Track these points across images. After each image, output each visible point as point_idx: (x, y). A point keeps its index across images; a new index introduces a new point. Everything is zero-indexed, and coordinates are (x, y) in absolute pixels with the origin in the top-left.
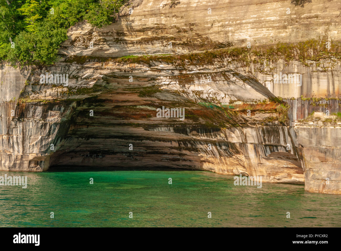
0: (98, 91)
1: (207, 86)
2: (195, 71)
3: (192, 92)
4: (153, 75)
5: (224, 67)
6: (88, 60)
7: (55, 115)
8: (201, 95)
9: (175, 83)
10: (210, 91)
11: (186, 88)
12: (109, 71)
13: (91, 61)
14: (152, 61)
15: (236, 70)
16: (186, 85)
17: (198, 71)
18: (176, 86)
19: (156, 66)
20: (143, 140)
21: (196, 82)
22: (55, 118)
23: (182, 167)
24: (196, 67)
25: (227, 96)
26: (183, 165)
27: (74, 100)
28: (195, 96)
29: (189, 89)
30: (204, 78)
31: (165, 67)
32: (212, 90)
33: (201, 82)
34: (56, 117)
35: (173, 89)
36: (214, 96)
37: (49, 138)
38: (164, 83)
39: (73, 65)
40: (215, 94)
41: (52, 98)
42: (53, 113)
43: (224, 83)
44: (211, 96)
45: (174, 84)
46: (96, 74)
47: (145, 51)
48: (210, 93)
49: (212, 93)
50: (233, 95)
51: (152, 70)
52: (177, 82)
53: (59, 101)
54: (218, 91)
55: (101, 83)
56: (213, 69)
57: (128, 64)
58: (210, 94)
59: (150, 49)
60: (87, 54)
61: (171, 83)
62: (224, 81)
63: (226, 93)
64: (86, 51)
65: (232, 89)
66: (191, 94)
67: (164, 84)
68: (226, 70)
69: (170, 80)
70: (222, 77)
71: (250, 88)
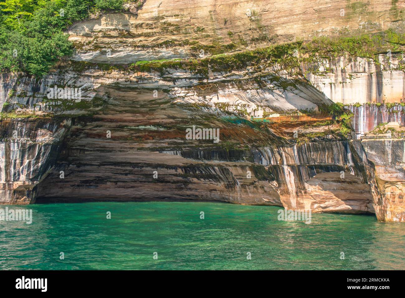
0: (98, 106)
1: (234, 96)
2: (220, 78)
3: (214, 105)
4: (166, 86)
5: (260, 71)
6: (87, 67)
7: (46, 134)
8: (226, 107)
9: (193, 94)
10: (238, 102)
11: (207, 100)
12: (112, 80)
13: (91, 69)
14: (166, 68)
15: (276, 74)
16: (208, 97)
17: (224, 79)
18: (193, 98)
19: (170, 74)
20: (143, 167)
21: (221, 92)
22: (45, 137)
23: (187, 198)
24: (222, 74)
25: (260, 108)
26: (188, 195)
27: (70, 116)
28: (218, 110)
29: (210, 101)
30: (230, 87)
31: (182, 76)
32: (240, 101)
33: (226, 93)
34: (47, 137)
35: (190, 102)
36: (243, 109)
37: (39, 162)
38: (178, 95)
39: (69, 72)
40: (245, 106)
41: (43, 114)
42: (43, 131)
43: (257, 92)
44: (239, 108)
45: (191, 96)
46: (96, 85)
47: (157, 55)
48: (238, 105)
49: (240, 105)
50: (268, 106)
51: (165, 79)
52: (196, 93)
53: (51, 117)
54: (249, 102)
55: (102, 96)
56: (244, 75)
57: (135, 73)
58: (238, 107)
59: (164, 53)
60: (87, 60)
61: (188, 95)
62: (257, 89)
63: (259, 104)
64: (85, 56)
65: (268, 99)
66: (214, 108)
67: (179, 97)
68: (262, 75)
69: (187, 91)
70: (256, 85)
71: (293, 96)
